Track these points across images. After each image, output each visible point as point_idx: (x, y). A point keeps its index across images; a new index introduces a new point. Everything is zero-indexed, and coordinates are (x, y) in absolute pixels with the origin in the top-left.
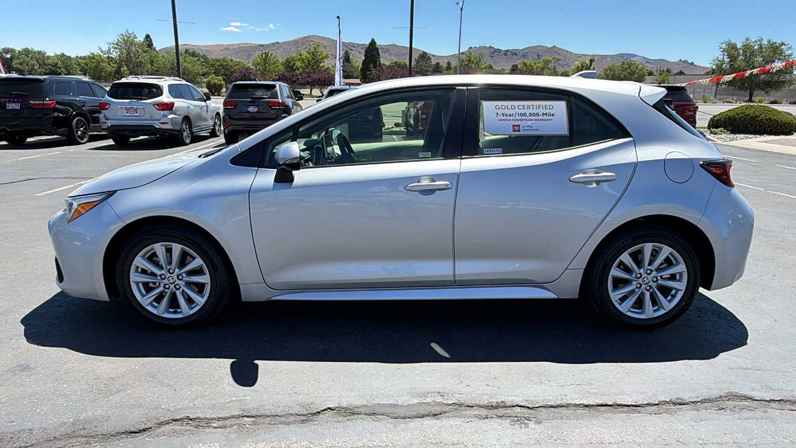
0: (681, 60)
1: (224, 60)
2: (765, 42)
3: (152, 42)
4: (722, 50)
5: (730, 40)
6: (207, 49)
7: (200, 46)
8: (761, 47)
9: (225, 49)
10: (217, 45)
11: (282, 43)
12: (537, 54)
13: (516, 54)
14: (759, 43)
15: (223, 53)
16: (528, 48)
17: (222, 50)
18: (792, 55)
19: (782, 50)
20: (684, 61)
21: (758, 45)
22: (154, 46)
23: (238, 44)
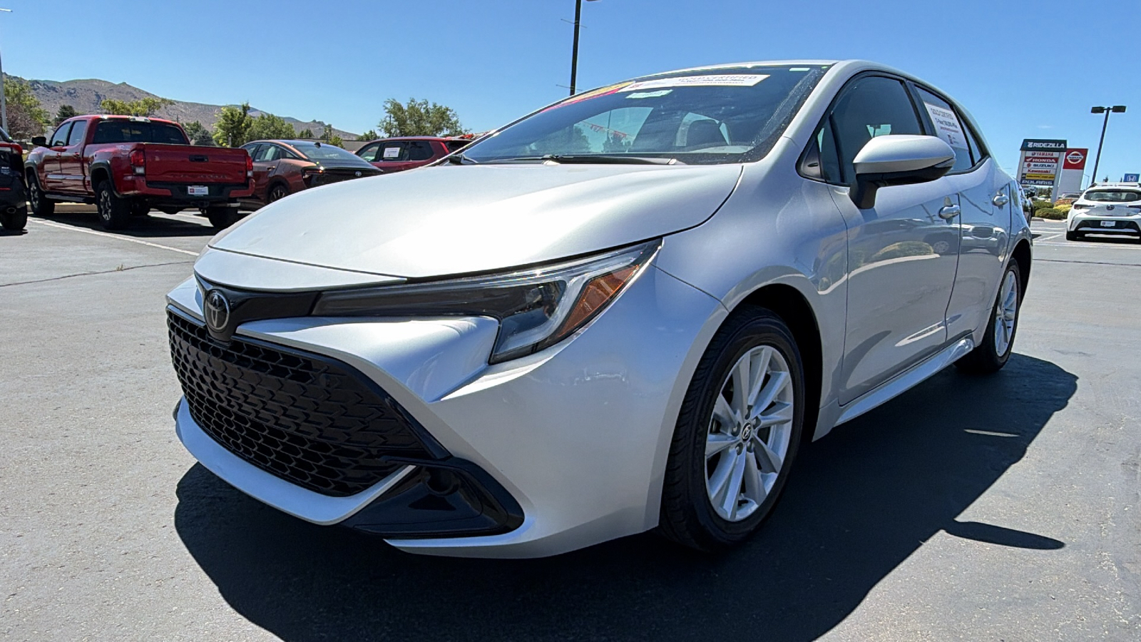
0: (314, 121)
2: (430, 106)
4: (387, 110)
5: (394, 100)
8: (427, 111)
12: (94, 93)
13: (54, 89)
14: (425, 106)
16: (75, 82)
18: (458, 122)
19: (448, 116)
20: (319, 122)
21: (424, 109)
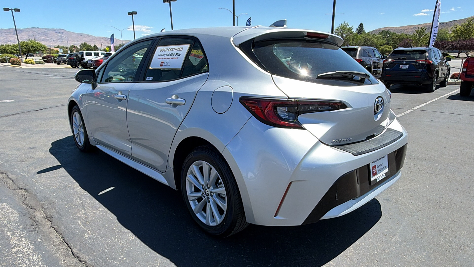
1: (401, 35)
3: (363, 27)
6: (401, 29)
7: (397, 27)
9: (414, 28)
10: (408, 26)
11: (458, 20)
15: (411, 30)
17: (411, 29)
22: (364, 30)
23: (424, 24)
